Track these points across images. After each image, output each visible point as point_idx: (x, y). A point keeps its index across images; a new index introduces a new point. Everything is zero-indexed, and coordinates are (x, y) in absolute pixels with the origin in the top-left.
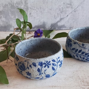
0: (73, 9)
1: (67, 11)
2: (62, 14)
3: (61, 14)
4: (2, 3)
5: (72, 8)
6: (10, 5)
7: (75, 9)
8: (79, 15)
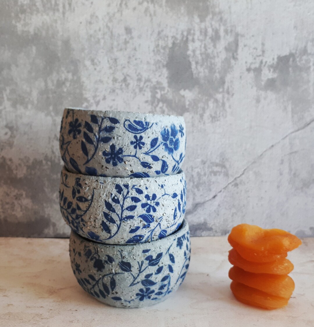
0: (231, 179)
1: (213, 183)
2: (199, 190)
3: (196, 190)
4: (26, 157)
5: (227, 175)
6: (49, 163)
7: (235, 179)
8: (249, 197)
